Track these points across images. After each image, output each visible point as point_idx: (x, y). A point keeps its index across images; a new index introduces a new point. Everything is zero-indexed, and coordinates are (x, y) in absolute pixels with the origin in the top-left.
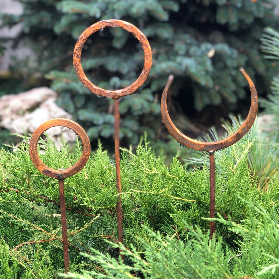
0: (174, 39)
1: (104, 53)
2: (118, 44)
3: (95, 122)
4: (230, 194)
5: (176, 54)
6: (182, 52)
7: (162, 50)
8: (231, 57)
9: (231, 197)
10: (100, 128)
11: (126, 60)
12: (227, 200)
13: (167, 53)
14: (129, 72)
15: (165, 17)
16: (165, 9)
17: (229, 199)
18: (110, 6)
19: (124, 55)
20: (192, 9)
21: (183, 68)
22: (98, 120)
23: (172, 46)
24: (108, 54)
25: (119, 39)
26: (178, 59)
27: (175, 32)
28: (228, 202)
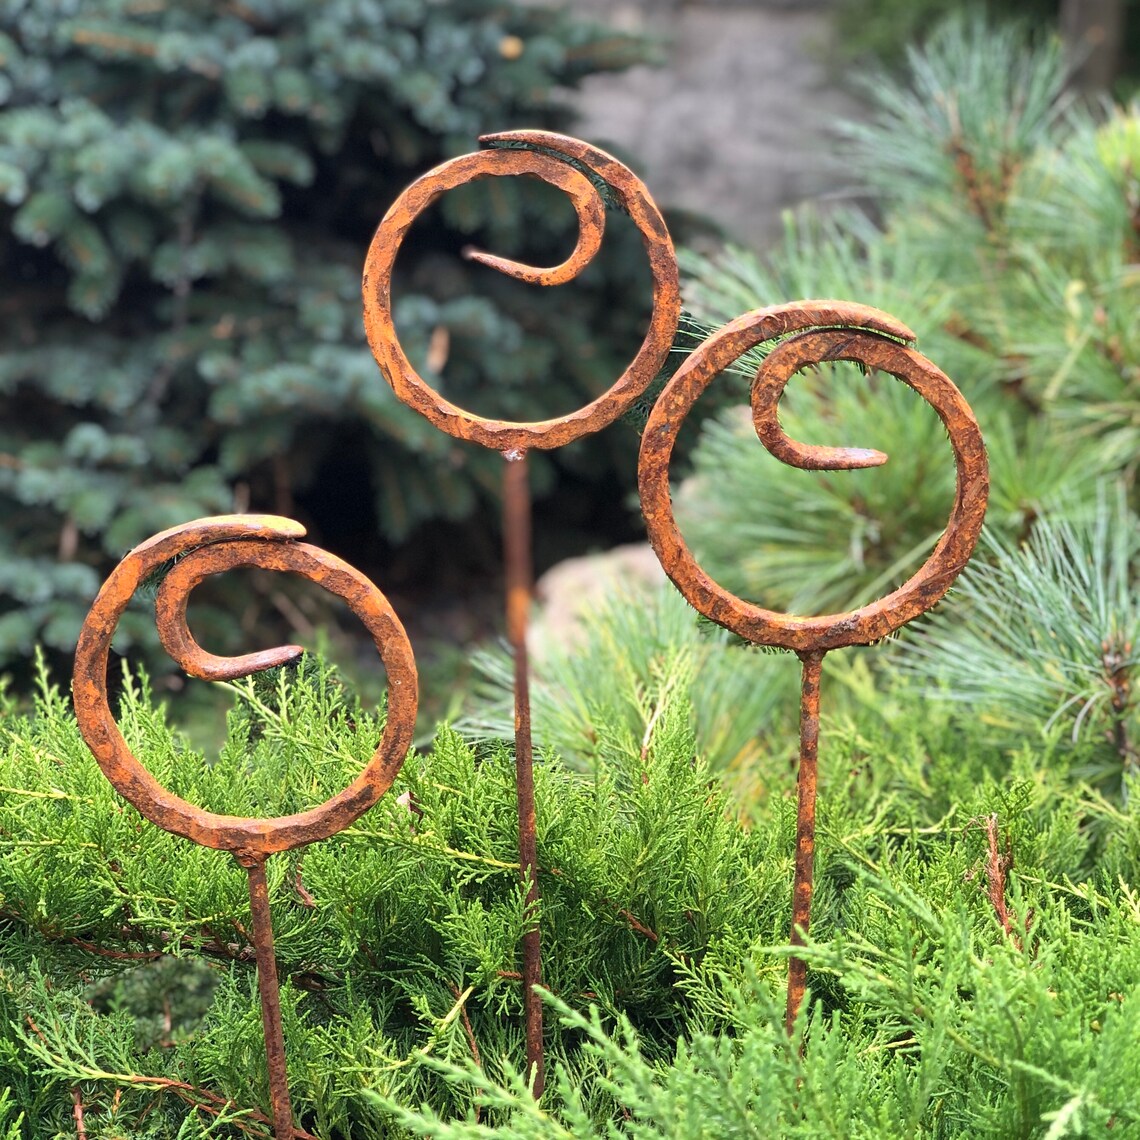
0: (294, 284)
1: (27, 333)
2: (91, 303)
3: (21, 593)
4: (646, 838)
5: (309, 338)
6: (331, 331)
7: (253, 325)
8: (498, 347)
9: (650, 848)
10: (37, 615)
11: (118, 361)
12: (639, 862)
13: (272, 335)
14: (133, 408)
15: (265, 201)
16: (261, 172)
17: (644, 857)
18: (59, 163)
19: (106, 342)
20: (354, 176)
21: (342, 387)
22: (31, 588)
23: (291, 309)
24: (42, 341)
25: (94, 282)
26: (321, 356)
27: (299, 258)
28: (641, 868)
